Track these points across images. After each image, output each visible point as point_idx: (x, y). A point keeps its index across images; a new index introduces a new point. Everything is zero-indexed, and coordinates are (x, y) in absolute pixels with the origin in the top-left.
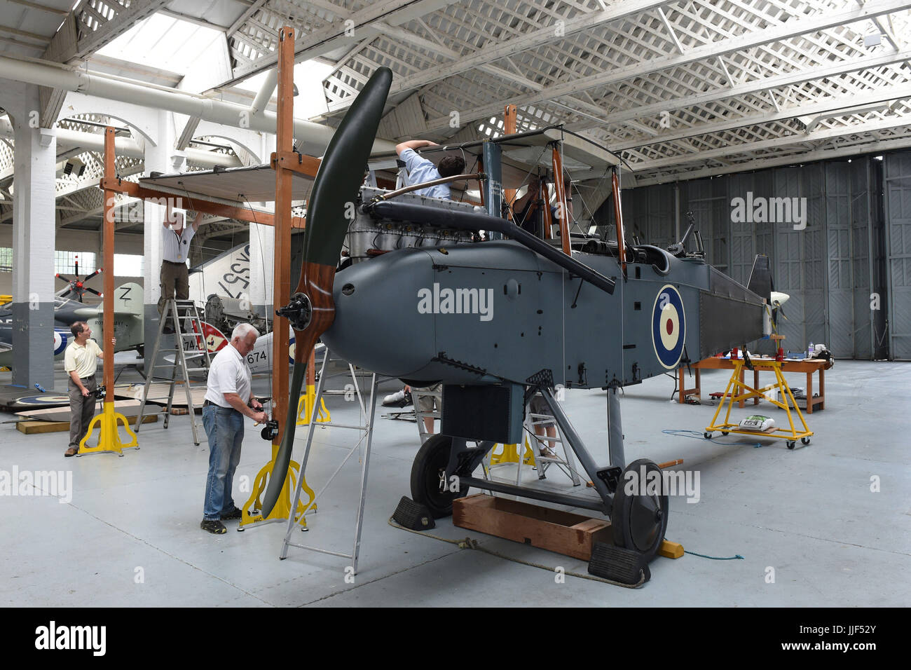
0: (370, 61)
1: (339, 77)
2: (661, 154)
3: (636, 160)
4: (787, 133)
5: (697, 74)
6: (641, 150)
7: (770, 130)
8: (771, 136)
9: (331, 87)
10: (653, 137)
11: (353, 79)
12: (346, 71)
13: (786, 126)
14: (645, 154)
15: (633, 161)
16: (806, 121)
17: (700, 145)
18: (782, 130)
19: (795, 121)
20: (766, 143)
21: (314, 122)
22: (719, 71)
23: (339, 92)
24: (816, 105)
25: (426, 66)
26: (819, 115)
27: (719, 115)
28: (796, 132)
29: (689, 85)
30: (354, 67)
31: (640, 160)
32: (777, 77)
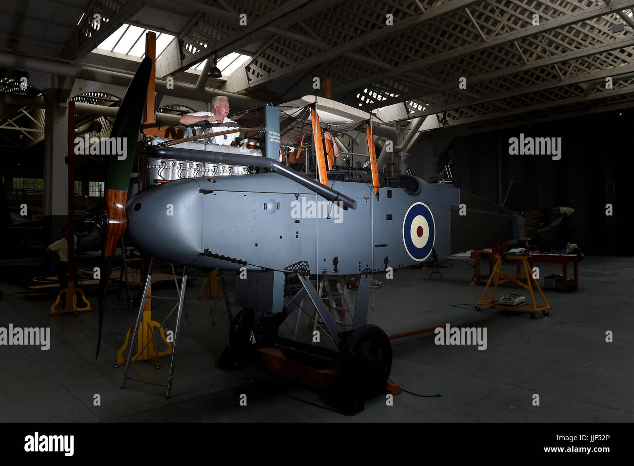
0: (275, 53)
1: (256, 64)
2: (486, 112)
3: (469, 115)
4: (572, 95)
5: (502, 55)
6: (472, 109)
7: (561, 93)
8: (562, 98)
9: (251, 71)
10: (477, 100)
11: (264, 65)
12: (261, 60)
13: (572, 90)
14: (475, 112)
15: (467, 117)
16: (584, 86)
17: (512, 105)
18: (569, 93)
19: (576, 86)
20: (558, 103)
21: (240, 94)
22: (516, 52)
23: (256, 74)
24: (589, 75)
25: (311, 54)
26: (593, 82)
27: (523, 83)
28: (580, 94)
29: (497, 63)
30: (266, 57)
31: (471, 116)
32: (558, 56)
